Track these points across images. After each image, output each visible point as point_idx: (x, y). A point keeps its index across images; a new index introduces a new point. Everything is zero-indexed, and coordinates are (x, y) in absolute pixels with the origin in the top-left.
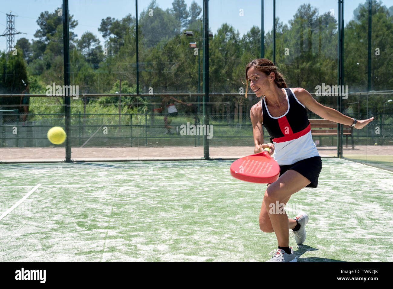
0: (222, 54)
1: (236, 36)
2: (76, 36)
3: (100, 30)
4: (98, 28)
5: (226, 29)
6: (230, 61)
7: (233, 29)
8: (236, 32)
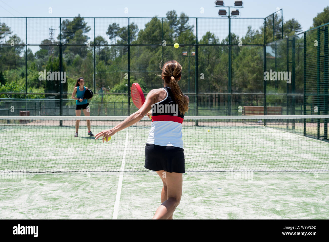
0: (205, 55)
1: (217, 41)
2: (89, 38)
3: (108, 33)
4: (106, 32)
5: (209, 35)
6: (212, 60)
7: (214, 36)
8: (216, 38)
